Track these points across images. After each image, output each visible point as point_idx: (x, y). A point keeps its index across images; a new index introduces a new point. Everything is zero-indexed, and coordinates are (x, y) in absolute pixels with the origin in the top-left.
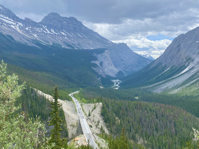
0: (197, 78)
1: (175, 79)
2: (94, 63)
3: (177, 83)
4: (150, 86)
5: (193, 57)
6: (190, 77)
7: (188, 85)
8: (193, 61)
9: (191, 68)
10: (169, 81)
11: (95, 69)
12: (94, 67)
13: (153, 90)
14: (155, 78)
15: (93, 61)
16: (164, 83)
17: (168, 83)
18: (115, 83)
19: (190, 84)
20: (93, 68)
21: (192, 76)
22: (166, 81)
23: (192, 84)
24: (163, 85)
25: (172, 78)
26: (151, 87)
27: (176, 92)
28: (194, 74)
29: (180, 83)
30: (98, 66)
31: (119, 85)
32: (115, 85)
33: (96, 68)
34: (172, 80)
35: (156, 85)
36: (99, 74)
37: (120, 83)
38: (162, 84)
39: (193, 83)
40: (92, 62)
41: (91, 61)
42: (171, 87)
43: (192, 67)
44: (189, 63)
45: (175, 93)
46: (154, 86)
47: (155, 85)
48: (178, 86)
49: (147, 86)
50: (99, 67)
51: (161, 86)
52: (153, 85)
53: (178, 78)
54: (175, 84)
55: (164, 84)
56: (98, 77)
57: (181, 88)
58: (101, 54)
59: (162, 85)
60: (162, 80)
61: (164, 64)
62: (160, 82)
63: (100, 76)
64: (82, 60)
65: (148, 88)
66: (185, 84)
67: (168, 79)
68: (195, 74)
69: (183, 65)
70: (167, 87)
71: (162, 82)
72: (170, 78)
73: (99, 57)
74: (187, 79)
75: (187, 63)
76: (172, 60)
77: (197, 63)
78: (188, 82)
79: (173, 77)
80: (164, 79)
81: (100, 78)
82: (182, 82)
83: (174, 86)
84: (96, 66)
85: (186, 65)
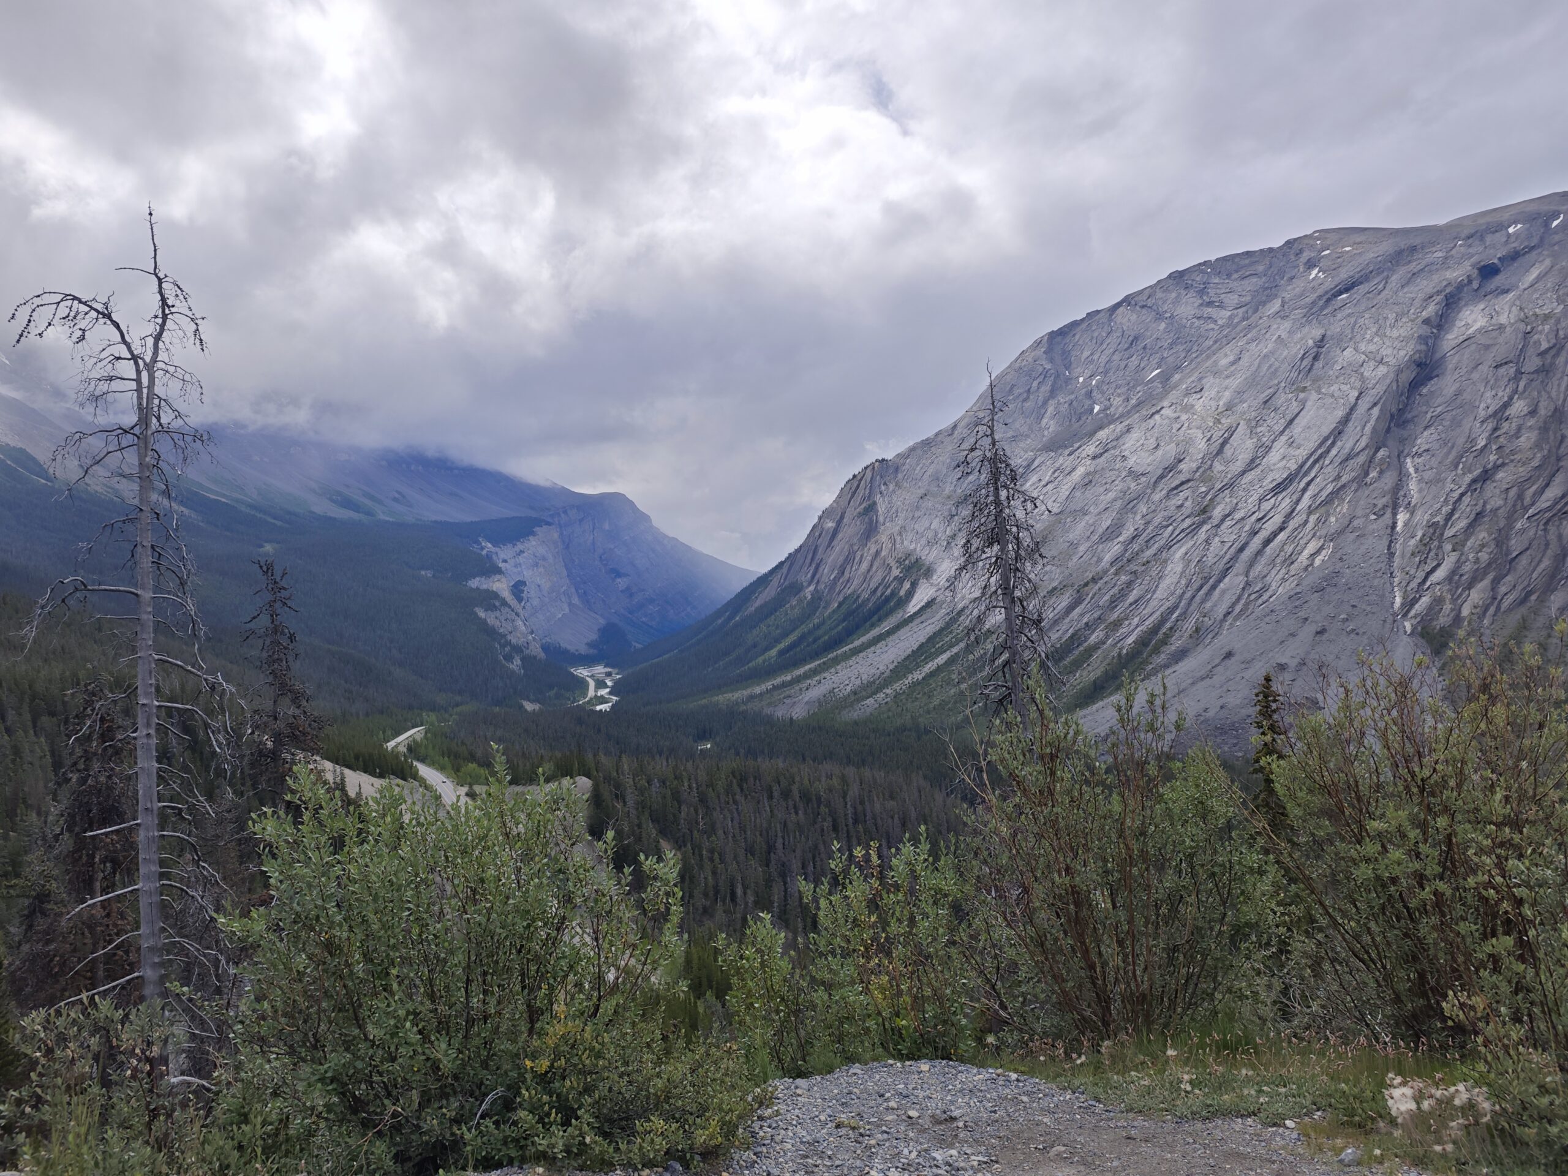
0: (952, 646)
1: (861, 655)
2: (485, 587)
3: (873, 671)
4: (757, 690)
5: (929, 556)
6: (922, 646)
7: (918, 675)
8: (928, 572)
9: (923, 604)
10: (836, 661)
11: (491, 618)
12: (486, 610)
13: (770, 704)
14: (773, 652)
15: (478, 579)
16: (815, 672)
17: (833, 670)
18: (592, 684)
19: (923, 675)
20: (482, 614)
21: (931, 639)
22: (824, 663)
23: (932, 674)
24: (813, 682)
25: (846, 648)
26: (761, 694)
27: (869, 710)
28: (937, 628)
29: (882, 668)
30: (504, 603)
31: (610, 693)
32: (591, 693)
33: (498, 613)
34: (846, 657)
35: (784, 685)
36: (514, 641)
37: (617, 683)
38: (807, 676)
39: (939, 669)
40: (474, 583)
41: (466, 580)
42: (848, 689)
43: (925, 601)
44: (914, 585)
45: (868, 714)
46: (775, 688)
47: (778, 681)
48: (874, 682)
49: (745, 688)
50: (510, 607)
51: (804, 685)
52: (769, 685)
53: (872, 648)
54: (865, 677)
55: (817, 678)
56: (509, 658)
57: (889, 691)
58: (514, 545)
59: (809, 681)
60: (803, 661)
61: (812, 588)
62: (801, 671)
63: (518, 649)
64: (423, 573)
65: (751, 698)
66: (905, 676)
67: (831, 656)
68: (942, 630)
69: (889, 591)
70: (832, 691)
71: (807, 667)
72: (839, 652)
73: (505, 561)
74: (909, 651)
75: (907, 585)
76: (843, 573)
77: (947, 584)
78: (918, 666)
79: (851, 646)
80: (816, 655)
81: (517, 661)
82: (891, 667)
83: (858, 682)
84: (497, 604)
85: (902, 593)
